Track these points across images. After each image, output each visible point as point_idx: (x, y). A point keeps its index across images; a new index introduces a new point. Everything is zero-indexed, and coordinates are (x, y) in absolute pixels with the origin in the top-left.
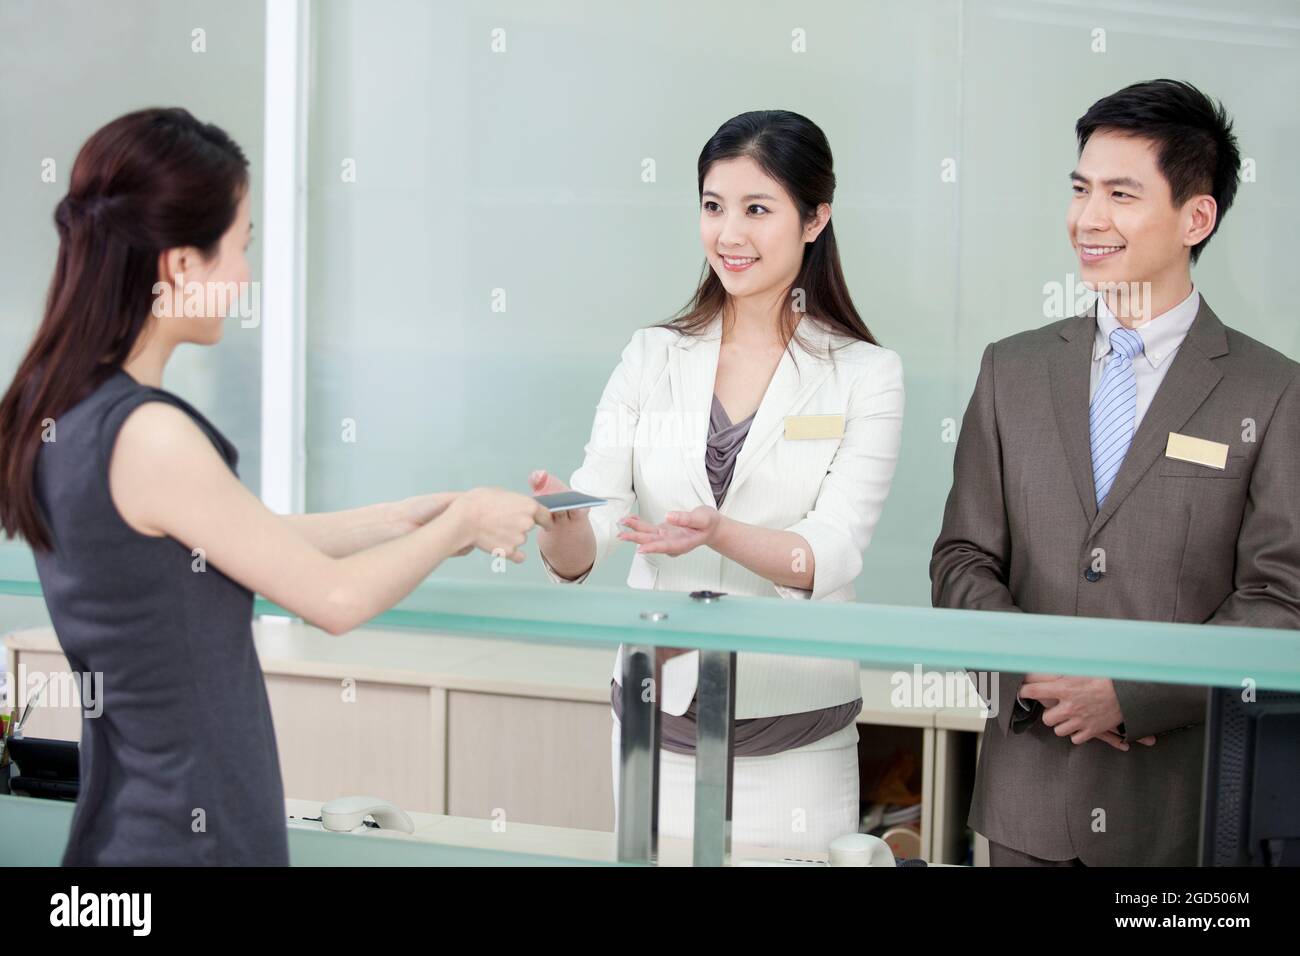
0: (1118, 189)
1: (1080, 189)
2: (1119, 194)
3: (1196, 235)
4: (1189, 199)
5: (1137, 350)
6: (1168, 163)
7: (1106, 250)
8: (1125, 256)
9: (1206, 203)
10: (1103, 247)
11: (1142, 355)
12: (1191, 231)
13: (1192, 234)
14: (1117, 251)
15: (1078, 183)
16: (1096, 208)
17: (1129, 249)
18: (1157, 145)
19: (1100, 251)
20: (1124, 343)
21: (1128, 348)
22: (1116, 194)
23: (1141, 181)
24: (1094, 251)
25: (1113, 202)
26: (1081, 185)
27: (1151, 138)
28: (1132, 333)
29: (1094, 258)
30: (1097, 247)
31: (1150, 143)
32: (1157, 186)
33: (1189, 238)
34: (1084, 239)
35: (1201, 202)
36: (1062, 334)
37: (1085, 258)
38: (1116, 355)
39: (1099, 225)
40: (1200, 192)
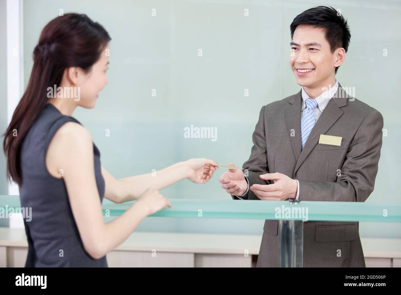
0: (311, 47)
1: (295, 48)
2: (312, 49)
3: (338, 63)
4: (336, 49)
5: (315, 106)
6: (329, 36)
7: (308, 71)
8: (314, 72)
9: (341, 51)
10: (307, 69)
11: (317, 108)
12: (337, 61)
13: (337, 62)
14: (312, 71)
15: (294, 46)
16: (303, 55)
17: (316, 70)
18: (325, 30)
19: (305, 71)
20: (310, 104)
21: (312, 106)
22: (310, 49)
23: (320, 44)
24: (303, 71)
25: (309, 52)
26: (296, 47)
27: (323, 27)
28: (313, 100)
29: (303, 74)
30: (304, 69)
31: (322, 29)
32: (325, 45)
33: (336, 64)
34: (297, 67)
35: (340, 51)
36: (290, 102)
37: (299, 74)
38: (307, 109)
39: (305, 61)
40: (339, 47)
